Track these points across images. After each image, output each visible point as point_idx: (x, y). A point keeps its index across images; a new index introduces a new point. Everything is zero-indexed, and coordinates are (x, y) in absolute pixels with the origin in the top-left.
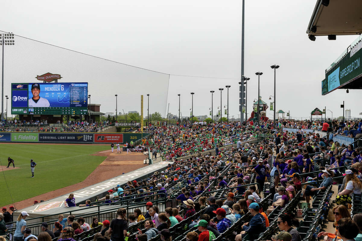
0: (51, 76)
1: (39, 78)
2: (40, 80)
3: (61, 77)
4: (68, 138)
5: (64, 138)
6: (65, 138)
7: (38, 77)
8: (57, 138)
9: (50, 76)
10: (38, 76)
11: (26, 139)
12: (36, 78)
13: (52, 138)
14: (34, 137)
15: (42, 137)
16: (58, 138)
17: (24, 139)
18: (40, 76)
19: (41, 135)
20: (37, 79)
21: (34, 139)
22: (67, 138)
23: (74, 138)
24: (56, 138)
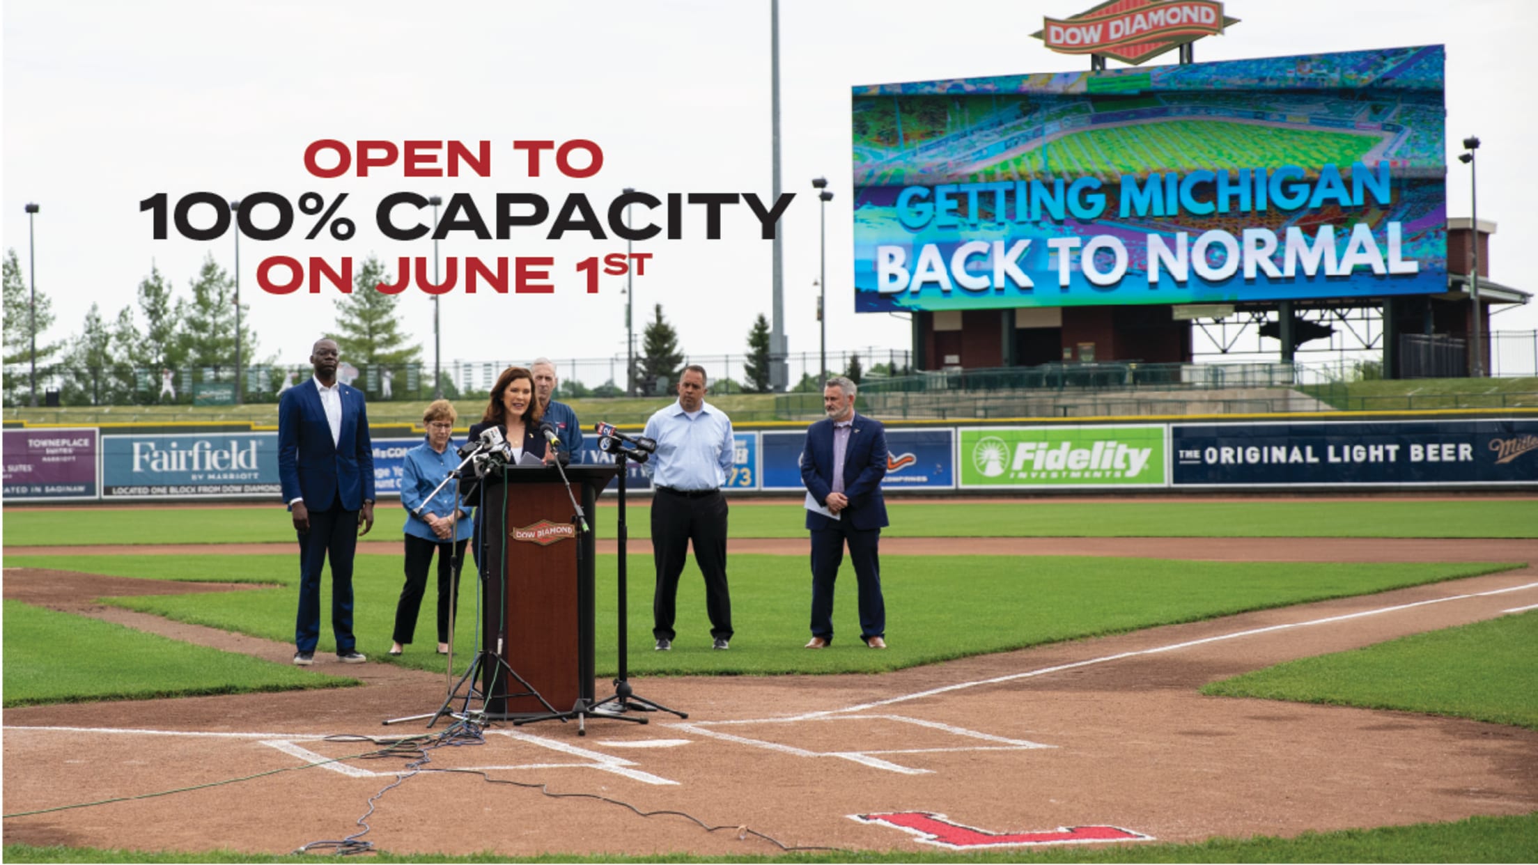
0: (1151, 15)
1: (1058, 35)
2: (1065, 48)
3: (1230, 21)
4: (1416, 452)
5: (1376, 453)
6: (1386, 453)
7: (1053, 29)
8: (1320, 452)
9: (1140, 17)
10: (1048, 21)
11: (1072, 465)
12: (1038, 35)
13: (1279, 454)
14: (1134, 453)
15: (1196, 454)
16: (1332, 459)
17: (1060, 466)
18: (1065, 24)
19: (1183, 439)
20: (1041, 42)
21: (1128, 468)
22: (1404, 453)
23: (1465, 451)
24: (1311, 459)
